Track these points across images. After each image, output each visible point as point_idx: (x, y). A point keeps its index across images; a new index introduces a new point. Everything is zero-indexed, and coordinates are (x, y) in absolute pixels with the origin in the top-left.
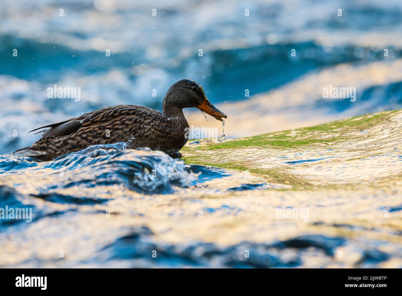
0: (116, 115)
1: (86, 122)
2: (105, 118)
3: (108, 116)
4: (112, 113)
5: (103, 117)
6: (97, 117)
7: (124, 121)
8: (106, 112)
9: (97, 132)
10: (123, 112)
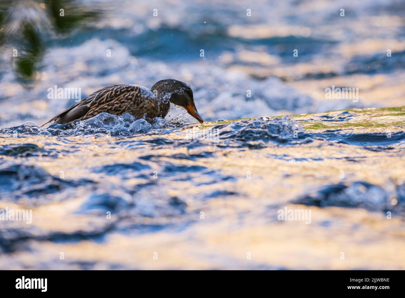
0: (118, 94)
1: (93, 106)
2: (110, 98)
3: (112, 96)
4: (114, 93)
5: (107, 98)
6: (101, 99)
7: (127, 96)
8: (107, 94)
9: (108, 109)
10: (122, 91)
